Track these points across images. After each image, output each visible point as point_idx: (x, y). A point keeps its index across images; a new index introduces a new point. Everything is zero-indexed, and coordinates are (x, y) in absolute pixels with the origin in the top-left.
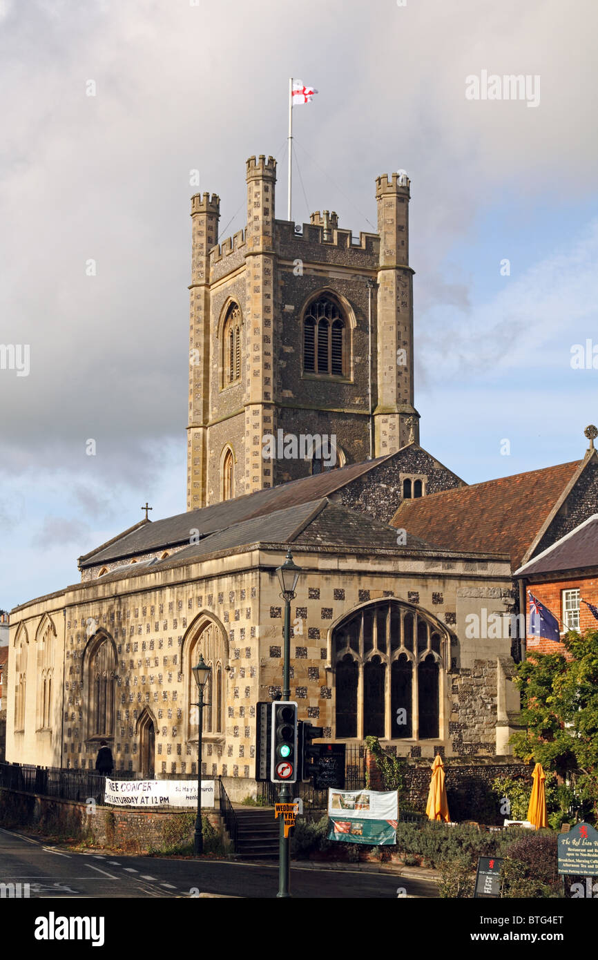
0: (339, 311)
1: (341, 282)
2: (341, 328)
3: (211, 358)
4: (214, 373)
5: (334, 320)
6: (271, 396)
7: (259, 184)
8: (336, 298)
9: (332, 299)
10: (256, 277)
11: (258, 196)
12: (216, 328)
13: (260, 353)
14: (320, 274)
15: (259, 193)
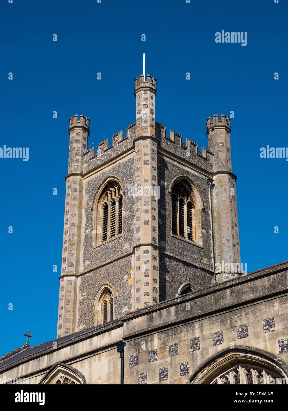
0: (191, 197)
1: (193, 175)
2: (191, 208)
3: (83, 225)
4: (86, 236)
5: (188, 201)
6: (157, 241)
7: (147, 93)
8: (190, 186)
9: (187, 186)
10: (146, 154)
11: (147, 100)
12: (91, 203)
13: (149, 208)
14: (181, 166)
15: (147, 98)
